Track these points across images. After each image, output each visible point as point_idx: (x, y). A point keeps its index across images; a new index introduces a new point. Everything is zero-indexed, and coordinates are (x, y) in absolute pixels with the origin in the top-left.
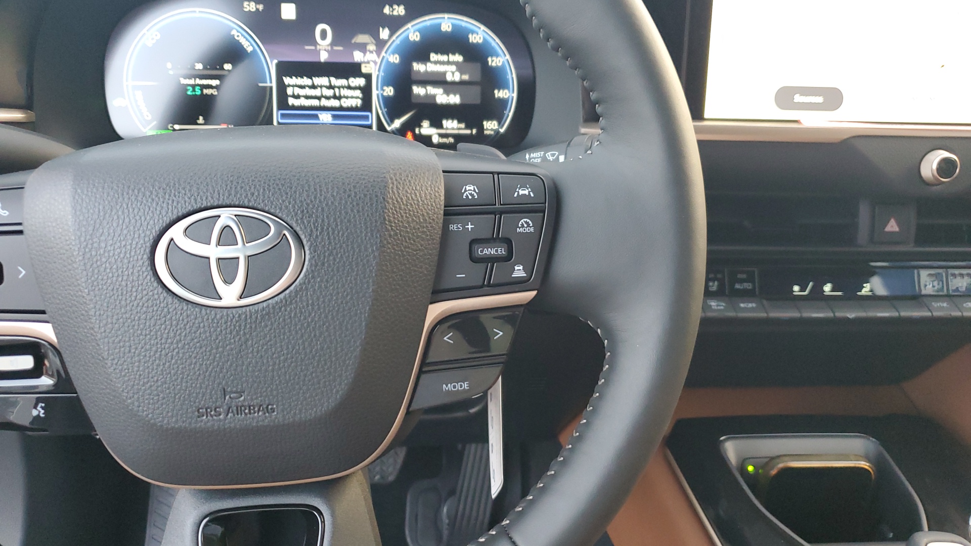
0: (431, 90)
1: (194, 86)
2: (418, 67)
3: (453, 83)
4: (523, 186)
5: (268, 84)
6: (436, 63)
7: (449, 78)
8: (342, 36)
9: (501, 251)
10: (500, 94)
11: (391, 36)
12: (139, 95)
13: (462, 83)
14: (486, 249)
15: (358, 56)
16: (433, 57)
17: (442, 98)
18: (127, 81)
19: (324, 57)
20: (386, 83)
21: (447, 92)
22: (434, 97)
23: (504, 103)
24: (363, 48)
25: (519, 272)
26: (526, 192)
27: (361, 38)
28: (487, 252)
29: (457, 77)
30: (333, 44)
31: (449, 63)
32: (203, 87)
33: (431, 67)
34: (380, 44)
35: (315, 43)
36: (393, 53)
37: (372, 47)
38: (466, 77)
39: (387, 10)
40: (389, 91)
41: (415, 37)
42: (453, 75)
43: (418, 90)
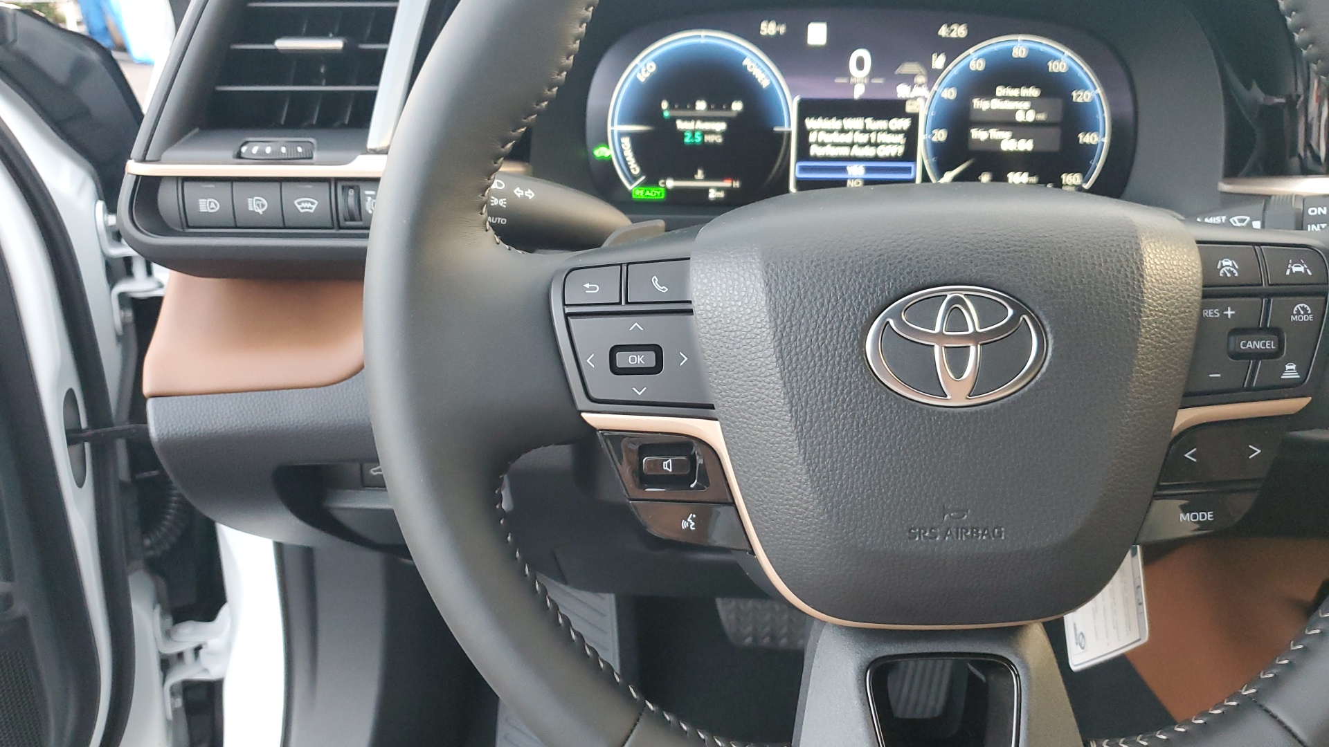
0: (995, 134)
1: (693, 132)
2: (980, 104)
3: (1025, 124)
4: (1297, 262)
5: (785, 129)
6: (1004, 98)
7: (1020, 117)
8: (884, 66)
9: (1270, 345)
10: (1086, 138)
11: (947, 64)
12: (626, 142)
13: (1036, 124)
14: (1250, 342)
15: (902, 91)
16: (1000, 91)
17: (1009, 143)
18: (613, 124)
19: (859, 92)
20: (937, 125)
21: (1016, 137)
22: (999, 142)
23: (1091, 149)
24: (909, 80)
25: (1291, 372)
26: (1301, 269)
27: (908, 68)
28: (1251, 346)
29: (1031, 117)
30: (872, 75)
31: (1020, 99)
32: (704, 133)
33: (996, 104)
34: (933, 76)
35: (849, 75)
36: (949, 86)
37: (921, 79)
38: (1042, 117)
39: (943, 32)
40: (941, 135)
41: (978, 65)
42: (1025, 114)
43: (977, 134)
